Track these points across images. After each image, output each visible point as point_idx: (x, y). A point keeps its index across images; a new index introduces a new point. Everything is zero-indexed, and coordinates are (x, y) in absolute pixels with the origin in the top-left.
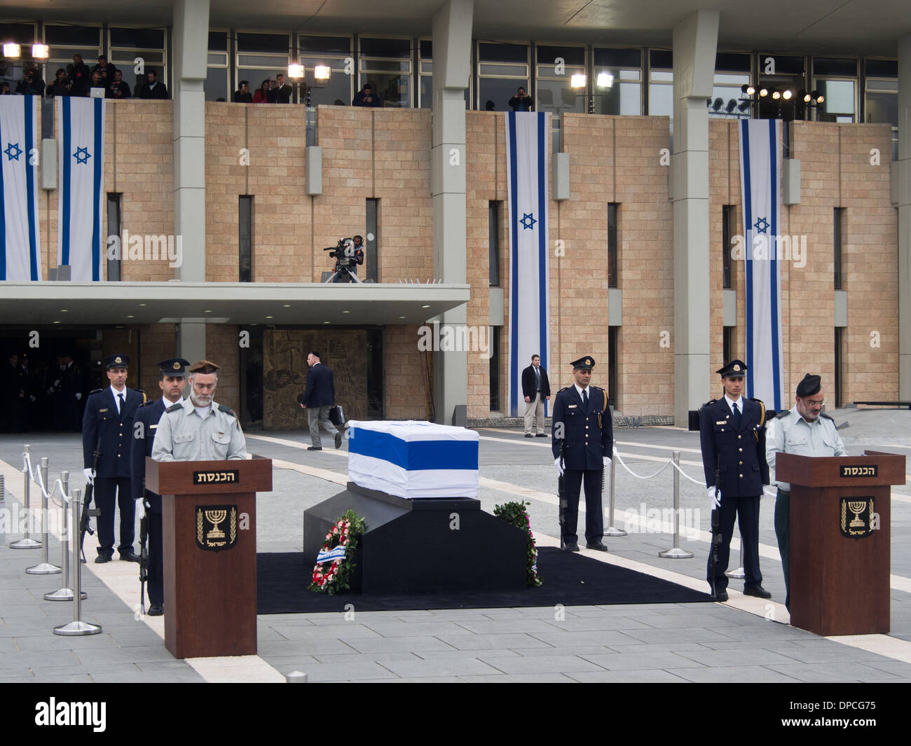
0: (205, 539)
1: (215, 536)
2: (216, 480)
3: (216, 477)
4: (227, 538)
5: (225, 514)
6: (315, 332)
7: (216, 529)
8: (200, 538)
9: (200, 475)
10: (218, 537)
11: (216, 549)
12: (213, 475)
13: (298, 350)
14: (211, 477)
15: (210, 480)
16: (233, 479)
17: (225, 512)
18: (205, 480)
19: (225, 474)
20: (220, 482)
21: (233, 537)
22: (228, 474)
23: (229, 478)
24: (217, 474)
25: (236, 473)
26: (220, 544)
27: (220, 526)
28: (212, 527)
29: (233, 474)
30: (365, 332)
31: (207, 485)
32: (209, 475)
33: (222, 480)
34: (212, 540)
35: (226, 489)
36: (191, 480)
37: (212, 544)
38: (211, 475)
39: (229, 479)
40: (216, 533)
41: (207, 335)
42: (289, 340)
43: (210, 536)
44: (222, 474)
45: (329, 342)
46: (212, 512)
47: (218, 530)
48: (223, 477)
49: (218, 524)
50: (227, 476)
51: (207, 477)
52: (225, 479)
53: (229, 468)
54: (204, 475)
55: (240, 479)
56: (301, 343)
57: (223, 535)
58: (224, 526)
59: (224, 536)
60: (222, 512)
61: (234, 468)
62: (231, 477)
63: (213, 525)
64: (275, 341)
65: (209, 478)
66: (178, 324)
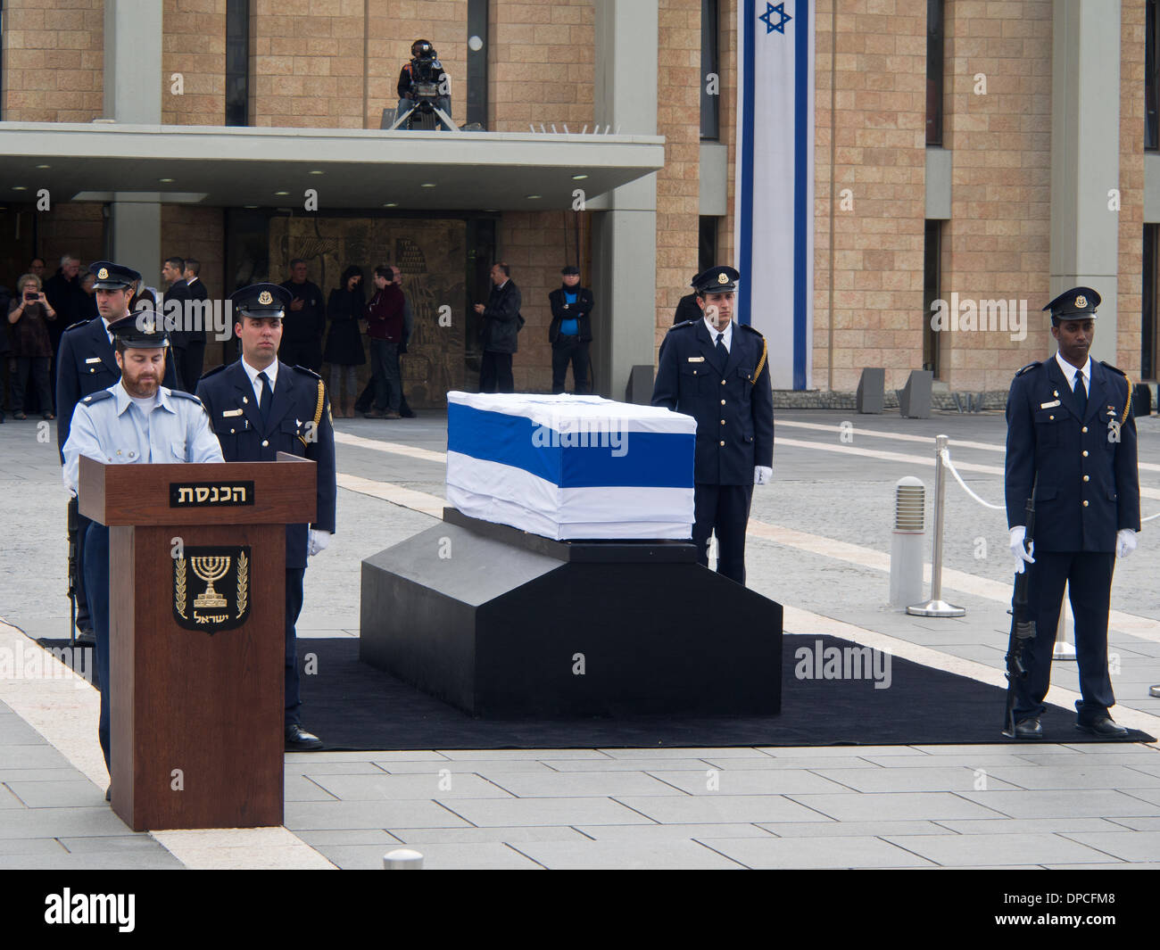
0: (190, 609)
1: (208, 605)
2: (212, 500)
3: (212, 494)
4: (231, 609)
5: (228, 564)
6: (367, 222)
7: (210, 591)
8: (181, 607)
9: (182, 491)
10: (214, 605)
11: (211, 627)
12: (207, 490)
13: (336, 257)
14: (203, 494)
15: (200, 499)
16: (244, 499)
17: (228, 559)
18: (191, 500)
19: (228, 489)
20: (218, 503)
21: (242, 606)
22: (235, 489)
23: (235, 495)
24: (214, 489)
25: (249, 486)
26: (218, 619)
27: (218, 586)
28: (202, 587)
29: (243, 490)
30: (462, 224)
31: (194, 510)
32: (198, 490)
33: (223, 499)
34: (203, 612)
35: (230, 516)
36: (166, 499)
37: (202, 620)
38: (203, 490)
39: (235, 499)
40: (210, 599)
41: (164, 225)
42: (320, 238)
43: (198, 604)
44: (223, 489)
45: (393, 242)
46: (204, 559)
47: (214, 593)
48: (224, 494)
49: (215, 583)
50: (232, 492)
51: (195, 494)
52: (228, 498)
53: (236, 479)
54: (190, 490)
55: (257, 497)
56: (341, 243)
57: (223, 603)
58: (226, 586)
59: (225, 605)
60: (222, 559)
61: (245, 478)
62: (239, 494)
63: (206, 583)
64: (291, 239)
65: (199, 495)
66: (109, 204)
